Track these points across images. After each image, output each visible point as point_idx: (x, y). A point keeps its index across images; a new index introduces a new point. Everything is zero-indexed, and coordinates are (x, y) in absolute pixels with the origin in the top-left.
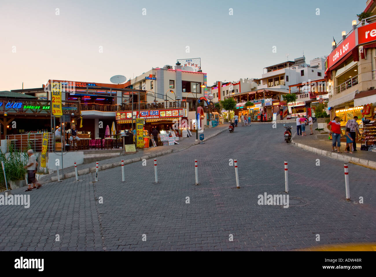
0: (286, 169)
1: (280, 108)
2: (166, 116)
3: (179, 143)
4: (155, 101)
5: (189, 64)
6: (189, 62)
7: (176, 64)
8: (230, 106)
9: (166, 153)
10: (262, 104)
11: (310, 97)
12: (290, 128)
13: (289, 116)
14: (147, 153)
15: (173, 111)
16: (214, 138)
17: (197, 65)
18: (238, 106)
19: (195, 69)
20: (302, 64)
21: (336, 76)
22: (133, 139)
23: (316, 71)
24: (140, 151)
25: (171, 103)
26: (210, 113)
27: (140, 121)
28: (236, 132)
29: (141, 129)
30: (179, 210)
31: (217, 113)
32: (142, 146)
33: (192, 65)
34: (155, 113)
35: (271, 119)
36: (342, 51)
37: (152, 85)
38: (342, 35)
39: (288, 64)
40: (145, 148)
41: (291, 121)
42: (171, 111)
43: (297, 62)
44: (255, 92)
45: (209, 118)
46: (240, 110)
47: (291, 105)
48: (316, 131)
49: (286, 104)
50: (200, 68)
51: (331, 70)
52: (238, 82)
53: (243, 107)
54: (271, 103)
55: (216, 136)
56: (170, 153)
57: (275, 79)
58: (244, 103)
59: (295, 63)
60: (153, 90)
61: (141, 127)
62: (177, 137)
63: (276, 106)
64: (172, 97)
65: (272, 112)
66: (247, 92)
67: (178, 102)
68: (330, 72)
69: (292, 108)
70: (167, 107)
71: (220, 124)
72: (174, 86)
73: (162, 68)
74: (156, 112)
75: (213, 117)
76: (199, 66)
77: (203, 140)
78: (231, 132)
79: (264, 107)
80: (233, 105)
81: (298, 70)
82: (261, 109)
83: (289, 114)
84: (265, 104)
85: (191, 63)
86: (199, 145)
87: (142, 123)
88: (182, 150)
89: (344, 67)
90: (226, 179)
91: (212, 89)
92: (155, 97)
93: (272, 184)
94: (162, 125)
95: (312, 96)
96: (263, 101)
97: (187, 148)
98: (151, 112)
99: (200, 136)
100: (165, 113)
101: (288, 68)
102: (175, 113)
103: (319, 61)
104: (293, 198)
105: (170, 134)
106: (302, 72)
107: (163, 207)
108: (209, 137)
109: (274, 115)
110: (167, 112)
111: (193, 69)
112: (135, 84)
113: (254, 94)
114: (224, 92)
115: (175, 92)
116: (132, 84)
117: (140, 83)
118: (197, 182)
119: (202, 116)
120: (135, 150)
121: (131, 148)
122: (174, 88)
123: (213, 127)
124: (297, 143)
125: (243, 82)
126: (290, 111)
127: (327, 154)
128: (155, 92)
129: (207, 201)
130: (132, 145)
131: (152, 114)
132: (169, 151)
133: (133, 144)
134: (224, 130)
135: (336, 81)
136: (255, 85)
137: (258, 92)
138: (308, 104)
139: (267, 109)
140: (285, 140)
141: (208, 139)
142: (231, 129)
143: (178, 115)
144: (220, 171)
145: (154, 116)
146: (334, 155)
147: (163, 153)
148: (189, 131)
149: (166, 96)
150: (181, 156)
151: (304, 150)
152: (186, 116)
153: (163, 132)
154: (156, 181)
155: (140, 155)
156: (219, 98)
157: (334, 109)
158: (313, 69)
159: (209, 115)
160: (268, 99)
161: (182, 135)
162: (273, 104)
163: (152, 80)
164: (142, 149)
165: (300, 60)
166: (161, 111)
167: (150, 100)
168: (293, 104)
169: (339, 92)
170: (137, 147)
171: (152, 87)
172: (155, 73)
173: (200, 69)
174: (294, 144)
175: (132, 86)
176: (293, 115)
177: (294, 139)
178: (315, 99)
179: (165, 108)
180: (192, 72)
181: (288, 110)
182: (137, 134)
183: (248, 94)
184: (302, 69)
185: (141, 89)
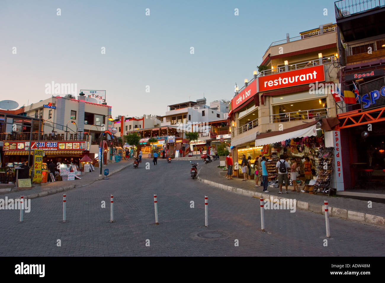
0: (206, 204)
1: (183, 146)
2: (65, 149)
3: (81, 179)
4: (53, 131)
5: (93, 95)
6: (93, 93)
7: (80, 94)
8: (134, 141)
9: (68, 189)
10: (165, 141)
11: (211, 137)
12: (196, 165)
13: (190, 154)
14: (45, 188)
15: (74, 144)
16: (119, 174)
17: (101, 98)
18: (141, 142)
19: (100, 102)
20: (203, 106)
21: (239, 118)
22: (28, 173)
23: (216, 112)
24: (36, 186)
25: (72, 135)
26: (114, 148)
27: (39, 153)
28: (140, 168)
29: (39, 161)
30: (98, 250)
31: (121, 148)
32: (39, 181)
33: (96, 97)
34: (53, 145)
35: (173, 156)
36: (245, 96)
37: (50, 114)
38: (245, 82)
39: (190, 104)
40: (42, 183)
41: (193, 158)
42: (72, 144)
43: (199, 103)
44: (158, 129)
45: (112, 152)
46: (143, 145)
47: (193, 143)
48: (218, 168)
49: (188, 142)
50: (105, 100)
51: (234, 112)
52: (142, 118)
53: (146, 143)
54: (174, 141)
55: (120, 171)
56: (72, 189)
57: (178, 117)
58: (147, 139)
59: (197, 103)
60: (52, 120)
61: (39, 159)
62: (79, 172)
63: (179, 143)
64: (73, 129)
65: (175, 149)
66: (151, 128)
67: (80, 134)
68: (233, 114)
69: (194, 146)
70: (67, 138)
71: (123, 159)
72: (75, 117)
73: (64, 96)
74: (55, 144)
75: (117, 152)
76: (103, 98)
77: (108, 176)
78: (135, 168)
79: (167, 144)
80: (137, 140)
81: (200, 110)
82: (164, 146)
83: (190, 151)
84: (168, 141)
85: (95, 95)
86: (103, 180)
87: (42, 155)
88: (85, 185)
89: (246, 110)
90: (141, 215)
91: (114, 123)
92: (54, 128)
93: (190, 219)
94: (59, 158)
95: (212, 136)
96: (166, 137)
97: (91, 184)
98: (48, 143)
99: (105, 170)
100: (64, 145)
101: (190, 108)
102: (76, 146)
103: (218, 103)
104: (214, 231)
105: (71, 167)
106: (203, 112)
107: (80, 248)
108: (113, 172)
109: (176, 152)
110: (67, 144)
111: (97, 100)
112: (30, 111)
113: (158, 131)
114: (127, 126)
115: (77, 123)
116: (25, 111)
117: (36, 110)
118: (112, 219)
119: (106, 151)
120: (30, 186)
121: (25, 183)
122: (75, 119)
123: (116, 162)
124: (204, 179)
125: (147, 118)
126: (192, 149)
127: (232, 190)
128: (54, 122)
129: (128, 239)
130: (28, 180)
131: (49, 146)
132: (71, 186)
133: (28, 178)
134: (128, 165)
135: (238, 123)
136: (159, 122)
137: (162, 129)
138: (208, 142)
139: (170, 147)
140: (191, 177)
141: (112, 175)
142: (136, 165)
143: (80, 148)
144: (133, 207)
145: (52, 148)
146: (239, 191)
147: (65, 189)
148: (92, 165)
149: (67, 127)
150: (86, 192)
151: (210, 186)
152: (88, 150)
153: (62, 166)
154: (64, 219)
155: (37, 191)
156: (122, 133)
157: (236, 149)
158: (213, 110)
159: (112, 149)
160: (171, 136)
161: (84, 170)
162: (175, 141)
163: (51, 109)
164: (39, 184)
165: (201, 101)
166: (60, 143)
167: (47, 131)
168: (194, 142)
169: (241, 133)
170: (34, 182)
171: (51, 116)
172: (56, 102)
173: (104, 102)
174: (201, 180)
175: (25, 113)
176: (195, 153)
177: (199, 175)
178: (215, 139)
179: (65, 140)
180: (96, 104)
181: (190, 148)
182: (35, 167)
183: (152, 130)
184: (203, 110)
185: (37, 117)
